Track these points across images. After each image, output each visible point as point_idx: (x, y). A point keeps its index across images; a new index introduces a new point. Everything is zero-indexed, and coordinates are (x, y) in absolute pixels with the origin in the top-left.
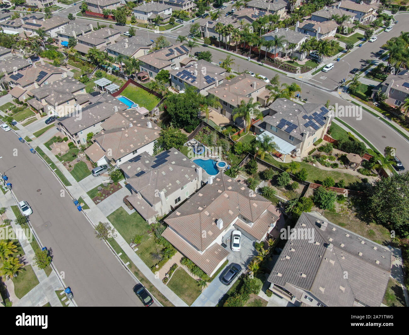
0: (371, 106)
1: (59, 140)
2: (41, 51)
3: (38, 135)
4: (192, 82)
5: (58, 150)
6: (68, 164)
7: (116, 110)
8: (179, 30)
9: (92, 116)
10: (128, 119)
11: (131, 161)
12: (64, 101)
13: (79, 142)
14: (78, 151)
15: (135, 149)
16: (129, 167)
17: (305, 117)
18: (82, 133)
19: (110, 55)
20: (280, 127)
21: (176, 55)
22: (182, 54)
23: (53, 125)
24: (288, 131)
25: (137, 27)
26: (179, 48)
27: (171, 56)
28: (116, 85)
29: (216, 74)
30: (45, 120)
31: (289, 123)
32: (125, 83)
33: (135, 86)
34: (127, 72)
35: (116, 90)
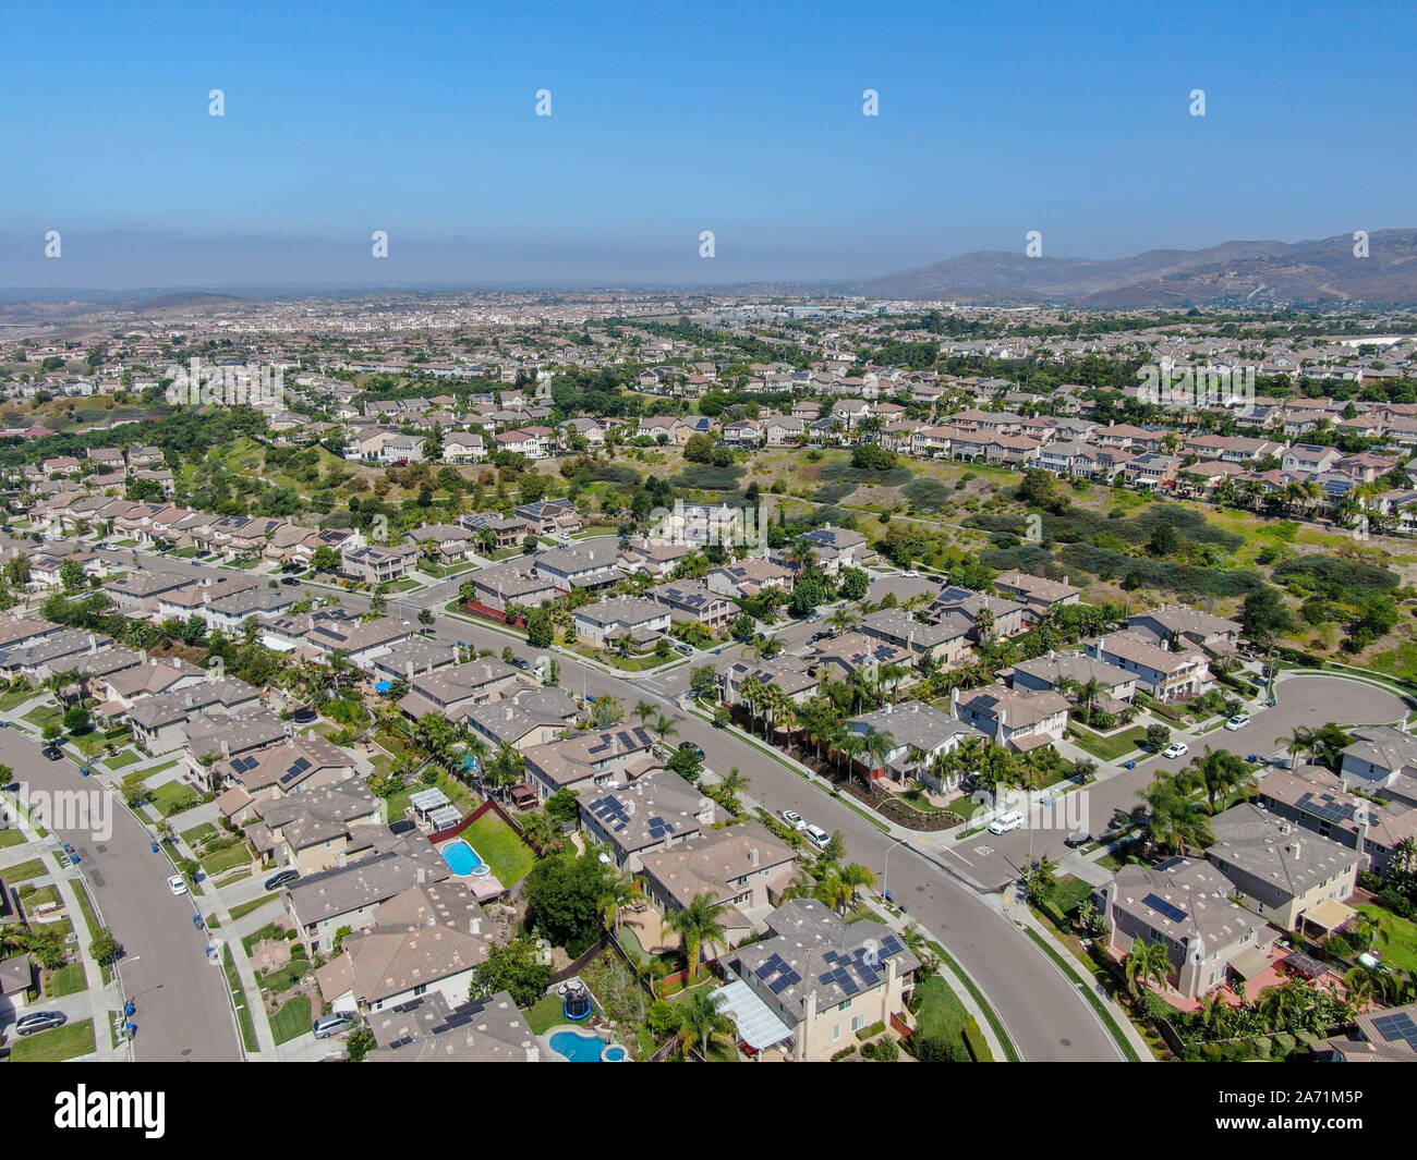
0: (1073, 948)
1: (275, 932)
2: (326, 699)
3: (238, 913)
4: (618, 829)
5: (265, 960)
6: (271, 998)
7: (421, 879)
8: (673, 674)
9: (361, 886)
10: (433, 904)
11: (397, 1009)
12: (320, 839)
13: (315, 946)
14: (307, 966)
15: (422, 982)
16: (387, 1023)
17: (830, 957)
18: (326, 925)
19: (471, 730)
20: (763, 972)
21: (615, 752)
22: (632, 748)
23: (276, 896)
24: (778, 987)
25: (573, 654)
26: (630, 732)
27: (603, 754)
28: (456, 811)
29: (684, 814)
30: (266, 879)
31: (785, 968)
32: (478, 806)
33: (499, 818)
34: (490, 781)
35: (455, 821)
